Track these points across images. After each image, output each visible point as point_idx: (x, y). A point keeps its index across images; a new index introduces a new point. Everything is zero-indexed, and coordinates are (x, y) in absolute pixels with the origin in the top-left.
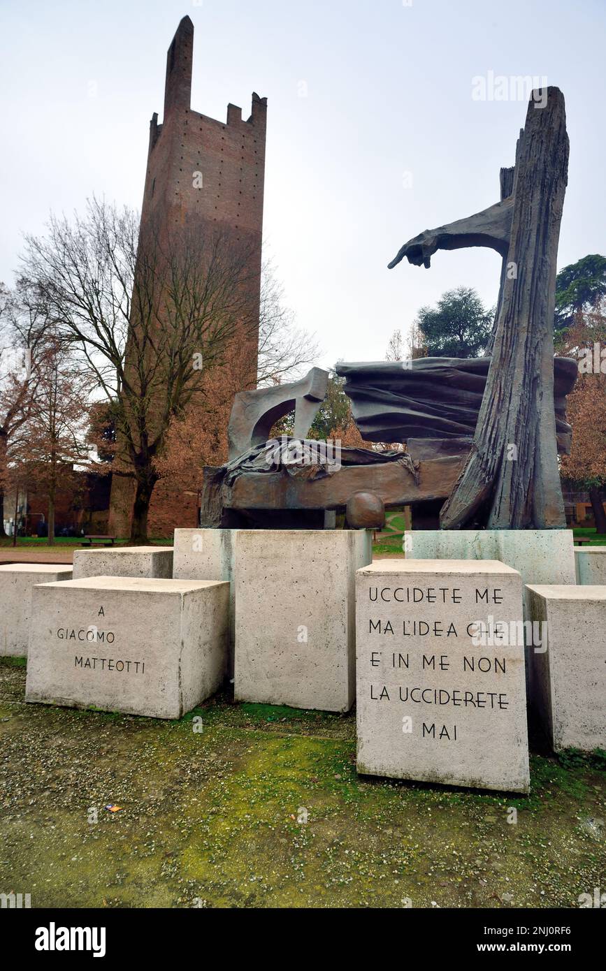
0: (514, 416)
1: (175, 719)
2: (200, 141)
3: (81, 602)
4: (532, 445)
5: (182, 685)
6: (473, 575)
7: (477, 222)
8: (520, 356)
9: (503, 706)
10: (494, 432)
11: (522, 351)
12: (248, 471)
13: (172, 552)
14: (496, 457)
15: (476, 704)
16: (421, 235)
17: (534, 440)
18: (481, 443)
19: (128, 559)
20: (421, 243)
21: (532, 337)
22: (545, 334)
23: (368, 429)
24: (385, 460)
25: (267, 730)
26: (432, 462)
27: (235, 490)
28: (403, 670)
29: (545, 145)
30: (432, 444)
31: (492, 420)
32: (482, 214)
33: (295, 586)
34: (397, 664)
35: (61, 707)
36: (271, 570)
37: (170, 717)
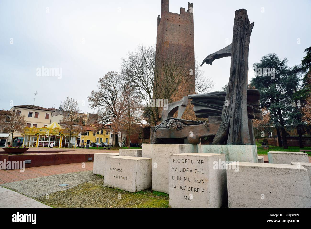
0: (233, 109)
1: (135, 193)
2: (172, 21)
3: (115, 162)
4: (240, 118)
5: (136, 184)
6: (196, 156)
7: (226, 49)
8: (235, 91)
9: (204, 192)
10: (227, 114)
11: (235, 89)
12: (160, 128)
13: (141, 150)
14: (228, 122)
15: (197, 191)
16: (208, 56)
17: (240, 116)
18: (223, 118)
19: (131, 152)
20: (208, 58)
21: (239, 85)
22: (244, 83)
23: (198, 114)
24: (199, 124)
25: (156, 197)
26: (213, 124)
27: (156, 133)
28: (180, 181)
29: (240, 26)
30: (216, 118)
31: (227, 111)
32: (228, 47)
33: (166, 159)
34: (178, 179)
35: (111, 188)
36: (160, 155)
37: (134, 192)
